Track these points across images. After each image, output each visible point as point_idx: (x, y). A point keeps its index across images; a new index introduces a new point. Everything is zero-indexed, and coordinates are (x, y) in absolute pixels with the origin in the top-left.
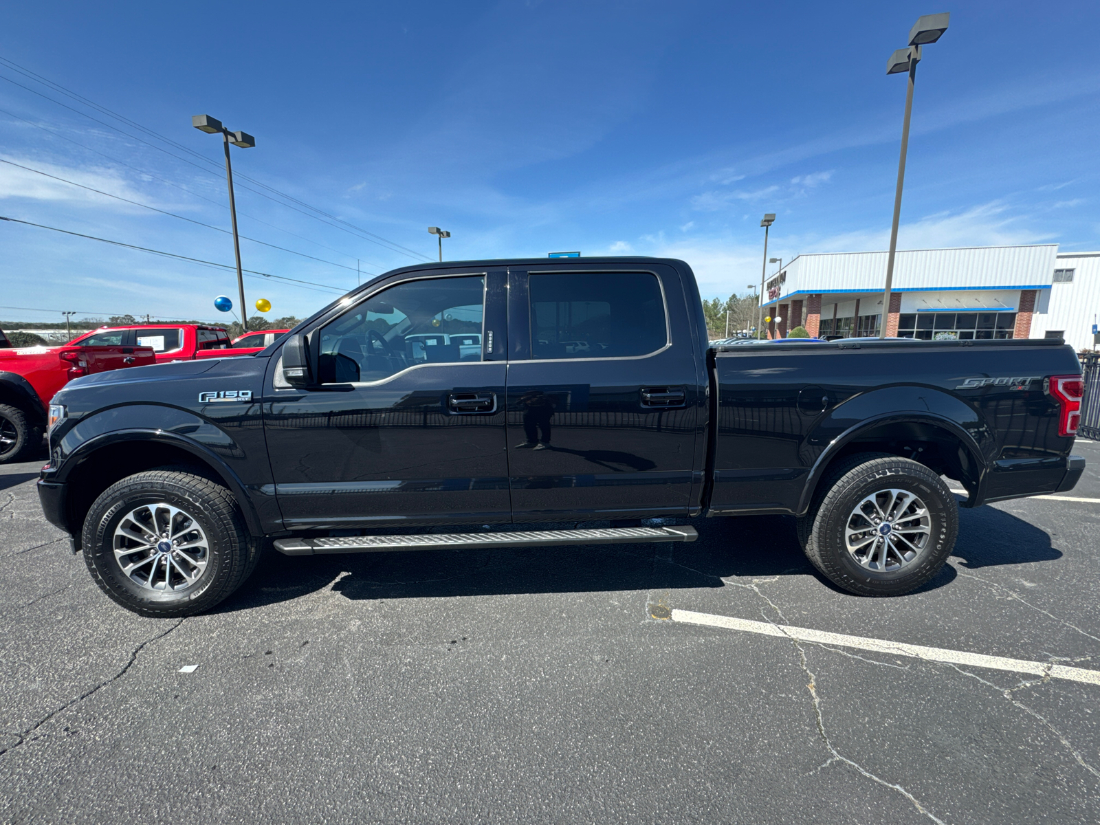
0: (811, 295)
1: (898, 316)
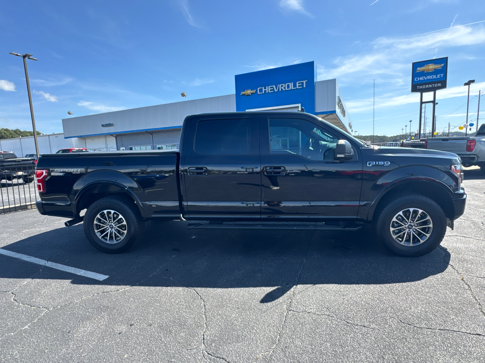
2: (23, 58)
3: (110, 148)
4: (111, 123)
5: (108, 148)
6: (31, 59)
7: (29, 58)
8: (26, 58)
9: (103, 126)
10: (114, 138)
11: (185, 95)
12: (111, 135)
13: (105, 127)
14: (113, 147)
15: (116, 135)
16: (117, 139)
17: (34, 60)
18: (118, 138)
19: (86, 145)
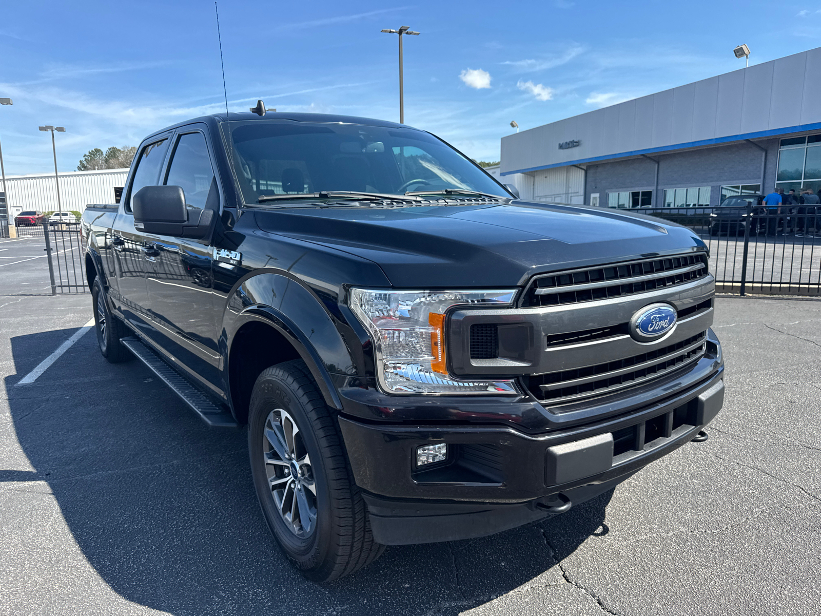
2: (398, 35)
3: (573, 195)
4: (575, 141)
5: (570, 195)
6: (411, 33)
7: (407, 33)
8: (404, 35)
9: (561, 147)
10: (582, 173)
11: (746, 52)
12: (576, 165)
13: (565, 148)
14: (578, 192)
15: (587, 166)
16: (588, 175)
17: (415, 34)
18: (591, 172)
19: (533, 189)
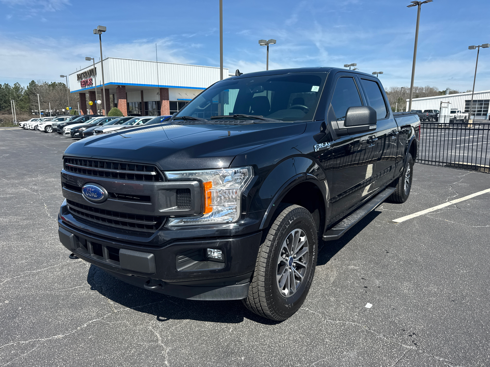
0: (119, 86)
1: (169, 103)
